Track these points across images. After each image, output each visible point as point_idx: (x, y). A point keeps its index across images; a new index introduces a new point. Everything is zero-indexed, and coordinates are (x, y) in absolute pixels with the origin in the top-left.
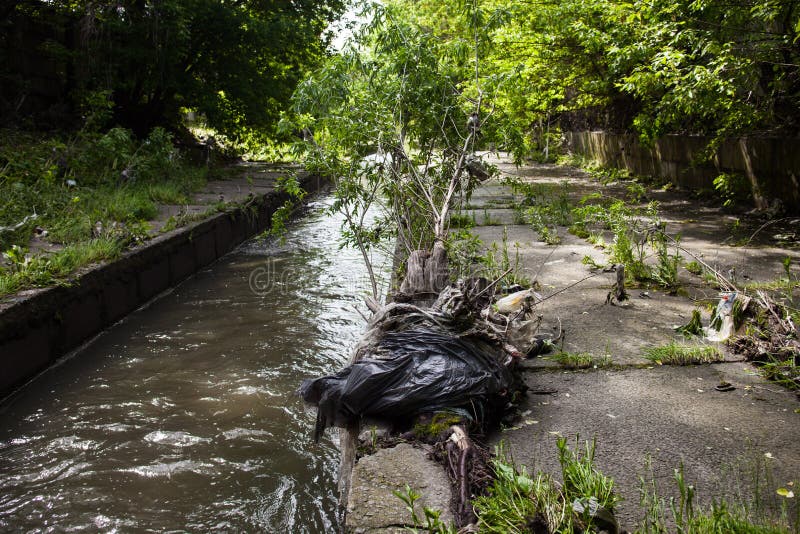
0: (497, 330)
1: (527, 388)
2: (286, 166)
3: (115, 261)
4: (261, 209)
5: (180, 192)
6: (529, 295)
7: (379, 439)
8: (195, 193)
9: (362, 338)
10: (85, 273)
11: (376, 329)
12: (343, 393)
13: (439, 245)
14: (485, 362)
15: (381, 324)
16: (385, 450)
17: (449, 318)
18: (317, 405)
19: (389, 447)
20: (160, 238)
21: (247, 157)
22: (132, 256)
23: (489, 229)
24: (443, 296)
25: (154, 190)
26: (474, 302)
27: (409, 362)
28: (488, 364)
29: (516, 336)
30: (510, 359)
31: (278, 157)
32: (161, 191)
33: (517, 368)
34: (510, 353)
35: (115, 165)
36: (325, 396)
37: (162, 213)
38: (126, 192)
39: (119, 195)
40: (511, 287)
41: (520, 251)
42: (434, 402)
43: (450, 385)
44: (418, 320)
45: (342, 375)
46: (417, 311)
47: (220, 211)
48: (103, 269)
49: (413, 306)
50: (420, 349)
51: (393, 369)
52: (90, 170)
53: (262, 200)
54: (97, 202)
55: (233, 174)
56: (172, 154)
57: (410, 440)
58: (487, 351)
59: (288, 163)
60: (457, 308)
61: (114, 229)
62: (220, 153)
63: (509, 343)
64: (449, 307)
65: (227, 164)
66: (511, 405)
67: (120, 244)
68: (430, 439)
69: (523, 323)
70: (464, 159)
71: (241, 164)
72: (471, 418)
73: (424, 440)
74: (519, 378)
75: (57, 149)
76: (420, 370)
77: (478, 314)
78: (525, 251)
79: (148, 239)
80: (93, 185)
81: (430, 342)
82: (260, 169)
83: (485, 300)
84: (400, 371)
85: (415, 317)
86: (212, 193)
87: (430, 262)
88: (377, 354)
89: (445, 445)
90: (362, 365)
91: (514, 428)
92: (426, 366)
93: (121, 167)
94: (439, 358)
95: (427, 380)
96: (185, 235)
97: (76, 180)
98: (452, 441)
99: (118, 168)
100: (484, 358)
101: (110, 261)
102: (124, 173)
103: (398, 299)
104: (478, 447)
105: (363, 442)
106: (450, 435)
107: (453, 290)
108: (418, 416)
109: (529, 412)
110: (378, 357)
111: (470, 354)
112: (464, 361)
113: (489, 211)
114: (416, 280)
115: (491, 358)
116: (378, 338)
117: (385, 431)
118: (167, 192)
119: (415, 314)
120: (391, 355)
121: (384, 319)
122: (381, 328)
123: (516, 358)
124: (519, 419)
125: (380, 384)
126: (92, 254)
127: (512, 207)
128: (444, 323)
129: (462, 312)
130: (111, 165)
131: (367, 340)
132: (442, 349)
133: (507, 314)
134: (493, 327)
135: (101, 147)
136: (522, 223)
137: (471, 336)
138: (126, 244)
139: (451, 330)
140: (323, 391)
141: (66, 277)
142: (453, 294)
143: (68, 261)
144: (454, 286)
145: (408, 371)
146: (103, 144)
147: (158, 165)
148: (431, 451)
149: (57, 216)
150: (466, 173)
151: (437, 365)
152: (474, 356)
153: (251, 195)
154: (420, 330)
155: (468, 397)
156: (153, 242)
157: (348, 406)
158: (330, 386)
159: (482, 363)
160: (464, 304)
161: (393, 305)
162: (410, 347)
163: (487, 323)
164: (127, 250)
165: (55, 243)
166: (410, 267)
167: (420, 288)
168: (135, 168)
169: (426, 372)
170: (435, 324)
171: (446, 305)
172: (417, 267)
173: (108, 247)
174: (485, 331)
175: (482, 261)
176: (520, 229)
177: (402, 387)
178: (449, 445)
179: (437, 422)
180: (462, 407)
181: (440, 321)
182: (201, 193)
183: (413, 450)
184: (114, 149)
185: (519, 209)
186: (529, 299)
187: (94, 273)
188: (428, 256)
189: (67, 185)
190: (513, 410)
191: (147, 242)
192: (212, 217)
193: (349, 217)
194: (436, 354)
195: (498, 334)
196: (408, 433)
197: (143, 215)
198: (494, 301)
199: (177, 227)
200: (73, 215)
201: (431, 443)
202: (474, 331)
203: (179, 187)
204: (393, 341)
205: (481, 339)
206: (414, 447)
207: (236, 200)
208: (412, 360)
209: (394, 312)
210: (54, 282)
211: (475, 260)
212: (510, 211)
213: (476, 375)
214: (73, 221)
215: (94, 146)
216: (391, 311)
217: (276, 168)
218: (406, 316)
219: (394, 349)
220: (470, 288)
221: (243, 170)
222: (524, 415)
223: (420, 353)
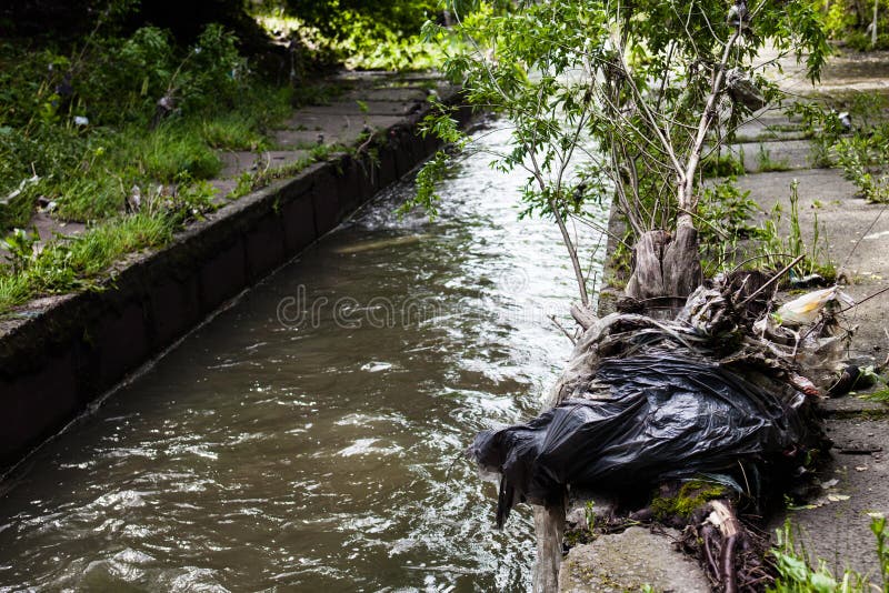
0: (780, 354)
1: (831, 444)
2: (418, 76)
3: (164, 248)
4: (383, 152)
5: (251, 129)
6: (831, 296)
7: (598, 521)
8: (275, 130)
9: (568, 367)
10: (123, 269)
11: (589, 354)
12: (540, 451)
13: (684, 222)
14: (761, 403)
15: (596, 346)
16: (609, 537)
17: (704, 336)
18: (500, 470)
19: (616, 532)
20: (230, 209)
21: (352, 63)
22: (189, 240)
23: (768, 178)
24: (693, 301)
25: (211, 128)
26: (742, 309)
27: (642, 402)
28: (765, 405)
29: (811, 362)
30: (802, 398)
31: (405, 62)
32: (222, 130)
33: (813, 413)
34: (802, 390)
35: (145, 88)
36: (513, 456)
37: (227, 166)
38: (168, 132)
39: (158, 137)
40: (806, 278)
41: (822, 216)
42: (680, 465)
43: (708, 438)
44: (653, 339)
45: (539, 425)
46: (653, 326)
47: (319, 159)
48: (149, 262)
49: (646, 319)
50: (658, 384)
51: (617, 415)
52: (106, 98)
53: (384, 139)
54: (126, 152)
55: (333, 95)
56: (236, 68)
57: (645, 522)
58: (764, 386)
59: (421, 71)
60: (715, 320)
61: (160, 196)
62: (309, 58)
63: (800, 373)
64: (703, 319)
65: (323, 76)
66: (804, 470)
67: (171, 221)
68: (676, 520)
69: (824, 342)
70: (724, 78)
71: (345, 76)
72: (740, 489)
73: (667, 522)
74: (819, 429)
75: (55, 66)
76: (659, 416)
77: (749, 329)
78: (829, 216)
79: (212, 210)
80: (113, 122)
81: (674, 373)
82: (376, 83)
83: (760, 307)
84: (627, 419)
85: (650, 335)
86: (302, 128)
87: (670, 249)
88: (592, 391)
89: (700, 529)
90: (568, 408)
91: (810, 507)
92: (668, 409)
93: (156, 92)
94: (688, 397)
95: (670, 432)
96: (268, 201)
97: (88, 116)
98: (710, 523)
99: (150, 92)
100: (759, 396)
101: (157, 250)
102: (163, 101)
103: (624, 307)
104: (751, 533)
105: (573, 525)
106: (708, 515)
107: (708, 293)
108: (657, 486)
109: (834, 482)
110: (594, 396)
111: (737, 391)
112: (727, 402)
113: (768, 146)
114: (650, 278)
115: (770, 397)
116: (592, 367)
117: (606, 508)
118: (231, 130)
119: (649, 330)
120: (612, 393)
121: (601, 338)
122: (598, 352)
123: (810, 396)
124: (818, 493)
125: (596, 438)
126: (129, 239)
127: (810, 137)
128: (694, 344)
129: (722, 326)
130: (139, 90)
131: (575, 369)
132: (692, 383)
133: (795, 328)
134: (773, 348)
135: (124, 61)
136: (825, 165)
137: (739, 363)
138: (180, 221)
139: (706, 355)
140: (508, 450)
141: (94, 276)
142: (708, 298)
143: (96, 252)
144: (709, 285)
145: (640, 418)
146: (126, 56)
147: (216, 87)
148: (680, 539)
149: (68, 178)
150: (726, 98)
151: (685, 408)
152: (743, 394)
153: (366, 131)
154: (657, 354)
155: (734, 458)
156: (220, 215)
157: (549, 472)
158: (519, 441)
159: (755, 405)
160: (725, 313)
161: (614, 316)
162: (643, 381)
163: (764, 341)
164: (182, 230)
165: (70, 222)
166: (640, 259)
167: (657, 290)
168: (179, 92)
169: (668, 420)
170: (682, 345)
171: (698, 316)
172: (652, 257)
173: (154, 226)
174: (761, 355)
175: (754, 233)
176: (822, 176)
177: (632, 441)
178: (707, 530)
179: (686, 495)
180: (726, 472)
181: (689, 341)
182: (283, 129)
183: (650, 537)
184: (144, 62)
185: (821, 142)
186: (832, 304)
187: (136, 267)
188: (668, 240)
189: (75, 125)
190: (808, 478)
191: (210, 216)
192: (307, 171)
193: (537, 174)
194: (684, 391)
195: (782, 360)
196: (643, 511)
197: (201, 172)
198: (775, 308)
199: (254, 188)
200: (92, 176)
201: (679, 527)
202: (743, 355)
203: (251, 121)
204: (615, 371)
205: (756, 368)
206: (653, 532)
207: (343, 140)
208: (646, 401)
209: (617, 327)
210: (79, 285)
211: (743, 234)
212: (806, 145)
213: (746, 423)
214: (93, 185)
215: (112, 59)
216: (612, 326)
217: (402, 81)
218: (636, 333)
219: (617, 384)
220: (735, 288)
221: (348, 86)
222: (825, 486)
223: (659, 391)
